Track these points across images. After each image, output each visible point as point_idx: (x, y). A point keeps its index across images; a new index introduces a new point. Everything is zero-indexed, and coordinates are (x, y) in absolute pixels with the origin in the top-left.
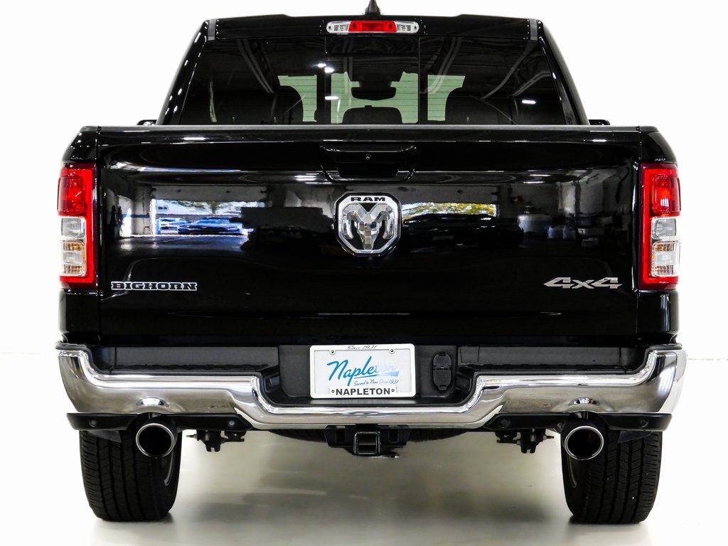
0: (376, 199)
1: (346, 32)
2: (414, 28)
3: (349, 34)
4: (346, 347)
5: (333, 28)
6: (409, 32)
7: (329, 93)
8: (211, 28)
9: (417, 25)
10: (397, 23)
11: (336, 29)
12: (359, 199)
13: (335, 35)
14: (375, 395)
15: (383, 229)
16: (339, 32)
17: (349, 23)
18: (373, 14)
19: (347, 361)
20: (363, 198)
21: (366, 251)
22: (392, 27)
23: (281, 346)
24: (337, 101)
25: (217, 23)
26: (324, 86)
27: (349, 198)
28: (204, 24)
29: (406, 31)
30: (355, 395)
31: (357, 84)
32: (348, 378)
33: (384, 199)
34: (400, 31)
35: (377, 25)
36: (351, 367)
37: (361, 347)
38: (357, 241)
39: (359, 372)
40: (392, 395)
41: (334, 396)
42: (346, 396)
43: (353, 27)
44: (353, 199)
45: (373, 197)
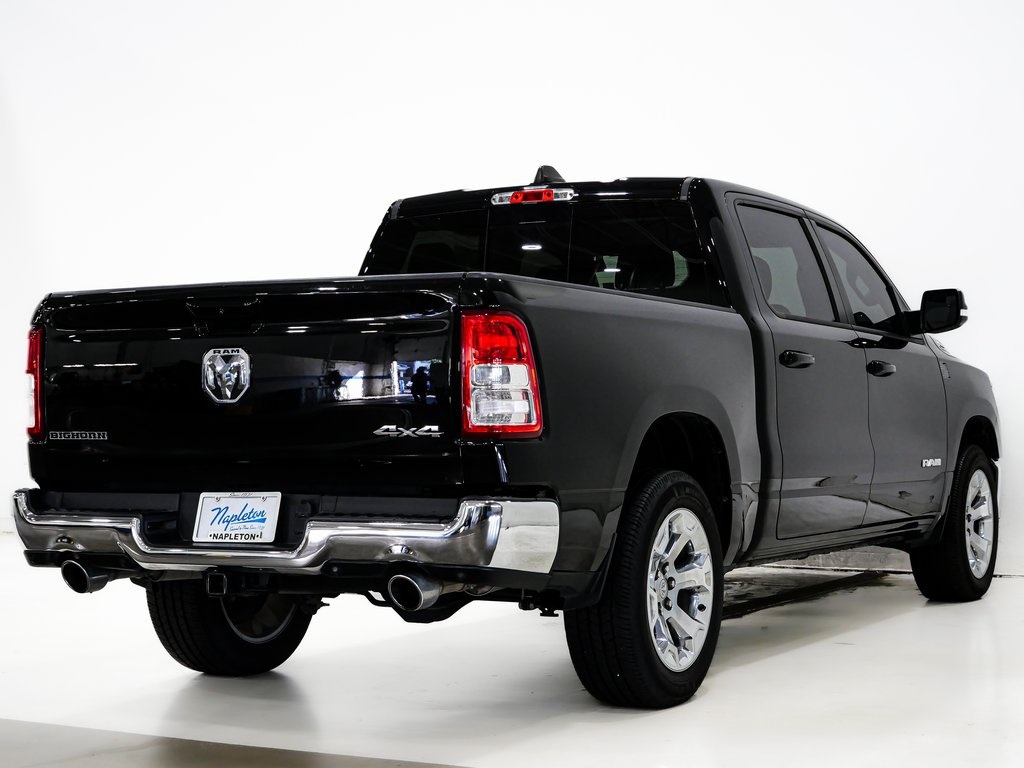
0: (232, 351)
1: (508, 203)
2: (569, 195)
4: (228, 494)
5: (497, 200)
6: (564, 199)
9: (572, 192)
10: (555, 191)
11: (501, 200)
12: (219, 352)
14: (243, 540)
15: (238, 379)
16: (502, 203)
17: (512, 194)
19: (227, 508)
20: (222, 350)
21: (225, 401)
22: (550, 195)
23: (184, 493)
27: (212, 351)
29: (562, 198)
30: (227, 540)
32: (226, 524)
33: (238, 351)
34: (557, 199)
36: (230, 513)
37: (240, 494)
38: (218, 391)
39: (236, 518)
40: (257, 540)
41: (211, 540)
42: (221, 540)
43: (514, 198)
44: (215, 352)
45: (230, 350)
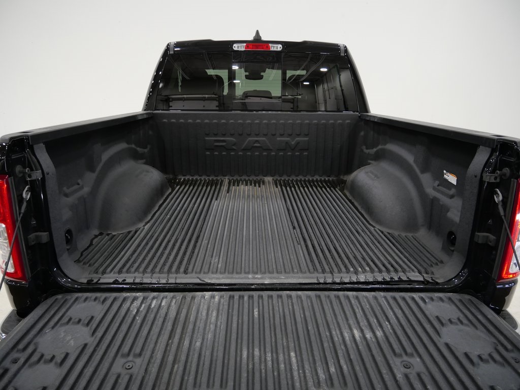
1: (243, 49)
2: (279, 48)
3: (245, 51)
5: (236, 47)
6: (276, 50)
7: (235, 79)
8: (172, 46)
9: (281, 46)
10: (270, 45)
11: (238, 48)
13: (238, 51)
16: (240, 49)
17: (245, 44)
18: (257, 40)
22: (268, 47)
24: (239, 83)
25: (175, 44)
26: (232, 75)
28: (168, 45)
29: (275, 49)
31: (247, 74)
34: (272, 49)
35: (259, 45)
43: (247, 47)
